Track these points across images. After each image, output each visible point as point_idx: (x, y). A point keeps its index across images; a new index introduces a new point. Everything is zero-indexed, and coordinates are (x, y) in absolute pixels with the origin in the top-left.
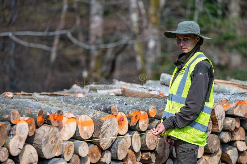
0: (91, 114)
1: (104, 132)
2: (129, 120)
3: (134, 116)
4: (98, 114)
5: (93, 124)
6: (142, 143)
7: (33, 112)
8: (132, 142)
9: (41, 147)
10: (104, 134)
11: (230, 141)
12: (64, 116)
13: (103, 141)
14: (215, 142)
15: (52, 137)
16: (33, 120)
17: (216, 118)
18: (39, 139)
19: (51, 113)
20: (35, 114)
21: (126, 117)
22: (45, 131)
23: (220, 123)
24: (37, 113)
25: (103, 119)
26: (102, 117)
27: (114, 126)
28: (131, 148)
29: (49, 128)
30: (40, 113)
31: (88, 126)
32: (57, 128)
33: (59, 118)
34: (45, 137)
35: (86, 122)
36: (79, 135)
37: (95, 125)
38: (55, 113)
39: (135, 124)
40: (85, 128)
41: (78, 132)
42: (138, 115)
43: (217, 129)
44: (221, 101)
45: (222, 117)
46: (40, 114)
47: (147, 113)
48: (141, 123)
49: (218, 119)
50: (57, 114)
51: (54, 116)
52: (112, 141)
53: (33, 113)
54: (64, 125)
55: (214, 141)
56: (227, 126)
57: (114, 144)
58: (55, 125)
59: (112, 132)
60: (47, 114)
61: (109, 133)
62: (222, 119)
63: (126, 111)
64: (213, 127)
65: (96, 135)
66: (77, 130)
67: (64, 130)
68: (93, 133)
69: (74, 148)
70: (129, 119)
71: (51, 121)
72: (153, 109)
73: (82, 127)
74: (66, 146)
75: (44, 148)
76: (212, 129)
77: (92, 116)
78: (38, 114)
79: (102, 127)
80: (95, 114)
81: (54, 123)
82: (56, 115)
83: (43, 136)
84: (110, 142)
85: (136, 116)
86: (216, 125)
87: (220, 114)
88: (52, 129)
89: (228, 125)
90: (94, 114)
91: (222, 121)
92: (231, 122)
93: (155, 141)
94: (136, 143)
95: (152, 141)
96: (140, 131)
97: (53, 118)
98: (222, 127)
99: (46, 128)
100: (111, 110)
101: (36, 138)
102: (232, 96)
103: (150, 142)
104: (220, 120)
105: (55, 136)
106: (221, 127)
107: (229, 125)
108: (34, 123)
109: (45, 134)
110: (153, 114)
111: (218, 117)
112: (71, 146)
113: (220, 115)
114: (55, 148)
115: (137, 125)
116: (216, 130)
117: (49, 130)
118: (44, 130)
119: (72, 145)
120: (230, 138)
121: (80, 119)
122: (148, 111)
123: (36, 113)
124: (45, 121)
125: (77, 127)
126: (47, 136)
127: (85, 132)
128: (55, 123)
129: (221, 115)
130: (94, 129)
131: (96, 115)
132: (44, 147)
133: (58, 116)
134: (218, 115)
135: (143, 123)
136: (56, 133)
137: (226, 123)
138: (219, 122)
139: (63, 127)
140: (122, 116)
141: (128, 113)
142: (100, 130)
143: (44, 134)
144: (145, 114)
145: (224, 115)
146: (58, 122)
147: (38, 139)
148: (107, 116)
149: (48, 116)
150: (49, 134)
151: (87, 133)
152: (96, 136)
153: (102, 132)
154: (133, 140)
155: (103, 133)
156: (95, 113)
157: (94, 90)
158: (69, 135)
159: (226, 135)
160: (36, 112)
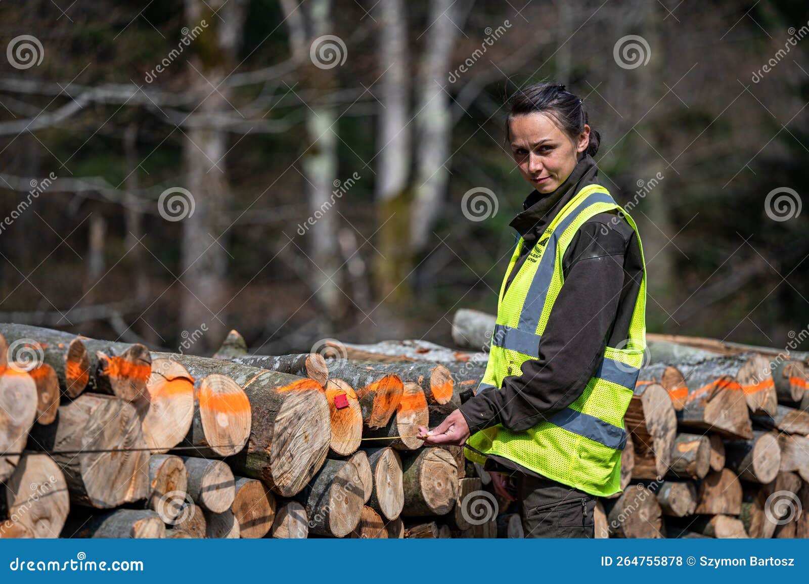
0: (242, 379)
1: (285, 435)
2: (365, 408)
3: (382, 393)
4: (264, 377)
5: (250, 408)
6: (408, 489)
7: (52, 346)
8: (374, 482)
9: (78, 464)
10: (285, 443)
11: (691, 512)
12: (153, 368)
13: (281, 467)
14: (643, 513)
15: (113, 436)
16: (53, 373)
17: (648, 429)
18: (73, 437)
19: (112, 354)
20: (56, 353)
21: (354, 396)
22: (92, 410)
23: (660, 447)
24: (64, 349)
25: (281, 390)
26: (278, 385)
27: (318, 418)
28: (373, 503)
29: (104, 402)
30: (76, 352)
31: (231, 414)
32: (130, 406)
33: (136, 372)
34: (94, 432)
35: (227, 398)
36: (204, 439)
37: (253, 412)
38: (126, 355)
39: (384, 424)
40: (223, 420)
41: (200, 430)
42: (393, 392)
43: (651, 468)
44: (664, 376)
45: (666, 429)
46: (75, 356)
47: (424, 389)
48: (405, 420)
49: (652, 433)
50: (129, 358)
51: (120, 362)
52: (311, 471)
53: (53, 351)
54: (155, 400)
55: (641, 511)
56: (682, 462)
57: (318, 481)
58: (123, 396)
59: (310, 437)
60: (97, 357)
61: (302, 440)
62: (665, 434)
63: (356, 379)
64: (636, 463)
65: (259, 443)
66: (197, 421)
67: (153, 418)
68: (249, 440)
69: (186, 482)
70: (366, 403)
71: (111, 382)
72: (442, 377)
73: (212, 411)
74: (160, 469)
75: (89, 469)
76: (633, 470)
77: (245, 384)
78: (67, 352)
79: (278, 418)
80: (254, 379)
81: (120, 388)
82: (126, 360)
83: (85, 429)
84: (303, 471)
85: (389, 395)
86: (647, 456)
87: (660, 418)
88: (114, 406)
89: (685, 460)
90: (250, 377)
91: (665, 441)
92: (696, 449)
93: (449, 484)
94: (388, 489)
95: (440, 485)
96: (401, 448)
97: (116, 369)
98: (667, 464)
99: (94, 402)
100: (305, 368)
101: (62, 433)
102: (696, 367)
103: (434, 487)
104: (660, 437)
105: (125, 432)
106: (662, 463)
107: (689, 458)
108: (55, 384)
109: (92, 422)
110: (444, 396)
111: (654, 427)
112: (177, 472)
113: (658, 421)
114: (123, 474)
115: (393, 427)
116: (648, 471)
117: (107, 410)
118: (90, 409)
119: (180, 471)
120: (694, 504)
121: (204, 385)
122: (426, 384)
123: (61, 349)
124: (91, 383)
125: (197, 414)
126: (99, 428)
127: (224, 430)
128: (123, 390)
129: (663, 419)
130: (252, 426)
131: (258, 381)
132: (89, 466)
133: (135, 364)
134: (655, 419)
135: (411, 420)
136: (127, 423)
137: (679, 452)
138: (657, 444)
139: (151, 410)
140: (341, 393)
141: (361, 384)
142: (273, 426)
143: (89, 421)
144: (416, 390)
145: (673, 422)
146: (133, 386)
147: (69, 437)
148: (296, 383)
149: (102, 364)
150: (105, 423)
151: (229, 437)
152: (260, 447)
153: (280, 435)
154: (379, 476)
155: (282, 438)
156: (252, 376)
157: (236, 348)
158: (170, 437)
159: (679, 489)
160: (60, 346)
